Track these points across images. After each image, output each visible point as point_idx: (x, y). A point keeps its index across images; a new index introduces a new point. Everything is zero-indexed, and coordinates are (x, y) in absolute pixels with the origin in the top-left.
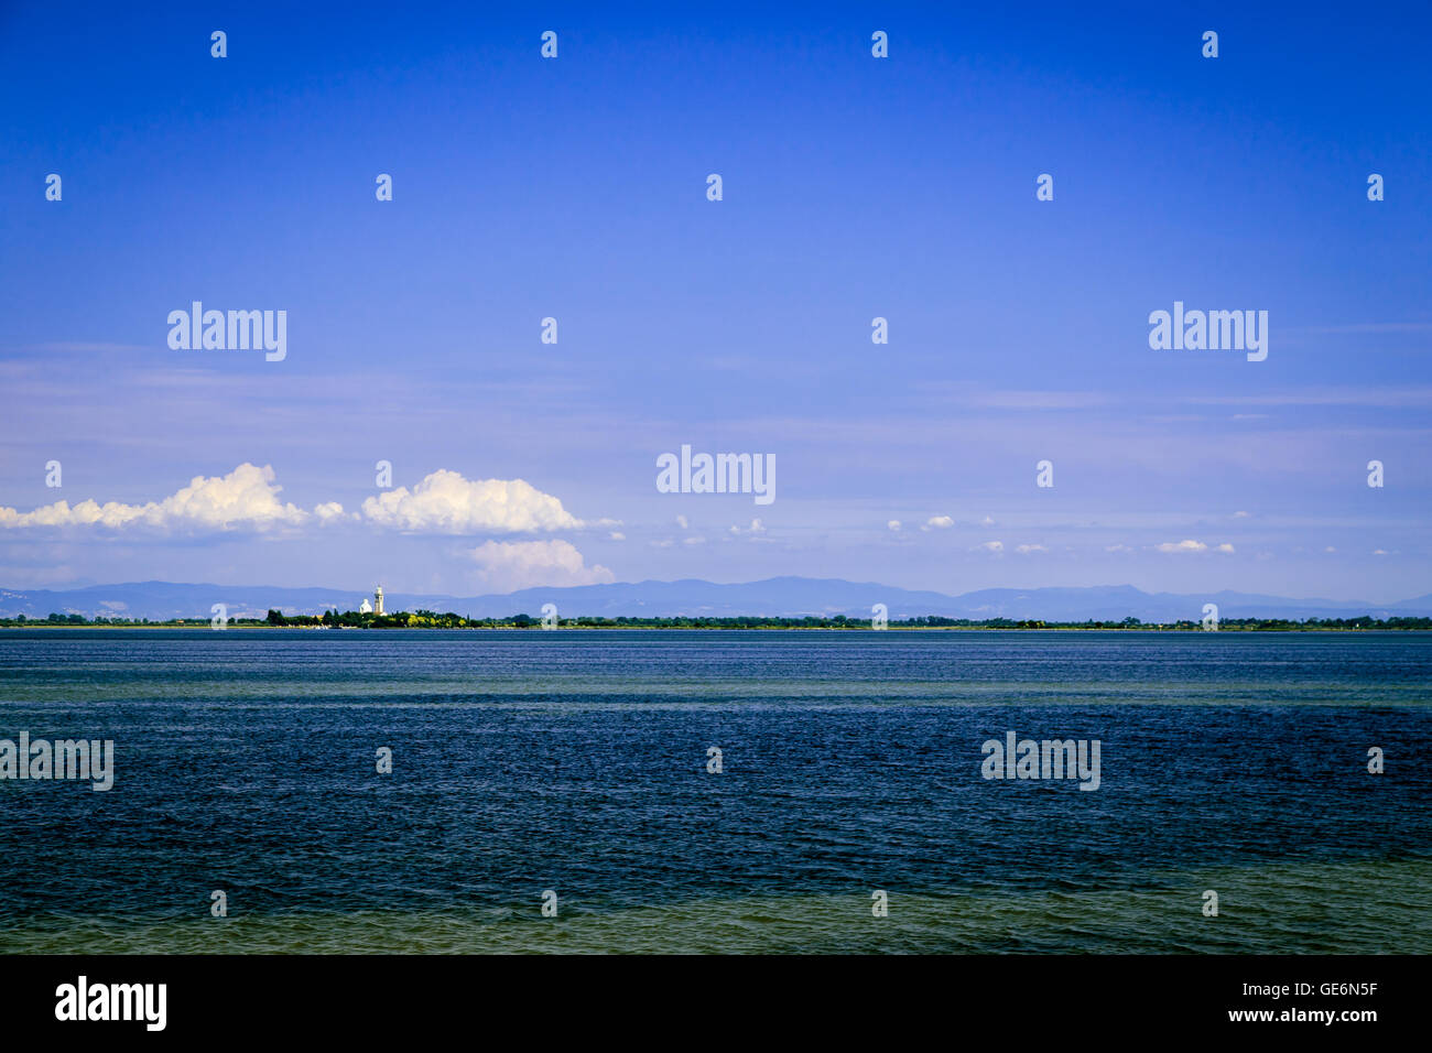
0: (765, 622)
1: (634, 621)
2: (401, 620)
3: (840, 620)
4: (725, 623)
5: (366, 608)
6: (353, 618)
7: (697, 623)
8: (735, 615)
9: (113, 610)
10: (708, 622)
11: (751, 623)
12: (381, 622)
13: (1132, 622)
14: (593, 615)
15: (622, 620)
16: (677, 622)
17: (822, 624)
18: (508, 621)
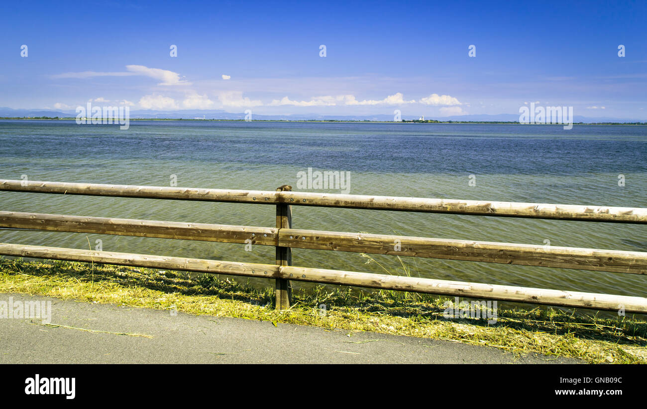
0: (499, 122)
1: (472, 122)
2: (427, 121)
3: (515, 122)
4: (491, 122)
5: (420, 119)
6: (418, 121)
7: (485, 123)
8: (493, 121)
9: (375, 119)
10: (487, 122)
11: (496, 122)
12: (423, 122)
13: (581, 123)
14: (464, 121)
15: (470, 122)
16: (481, 122)
17: (512, 123)
18: (447, 122)
